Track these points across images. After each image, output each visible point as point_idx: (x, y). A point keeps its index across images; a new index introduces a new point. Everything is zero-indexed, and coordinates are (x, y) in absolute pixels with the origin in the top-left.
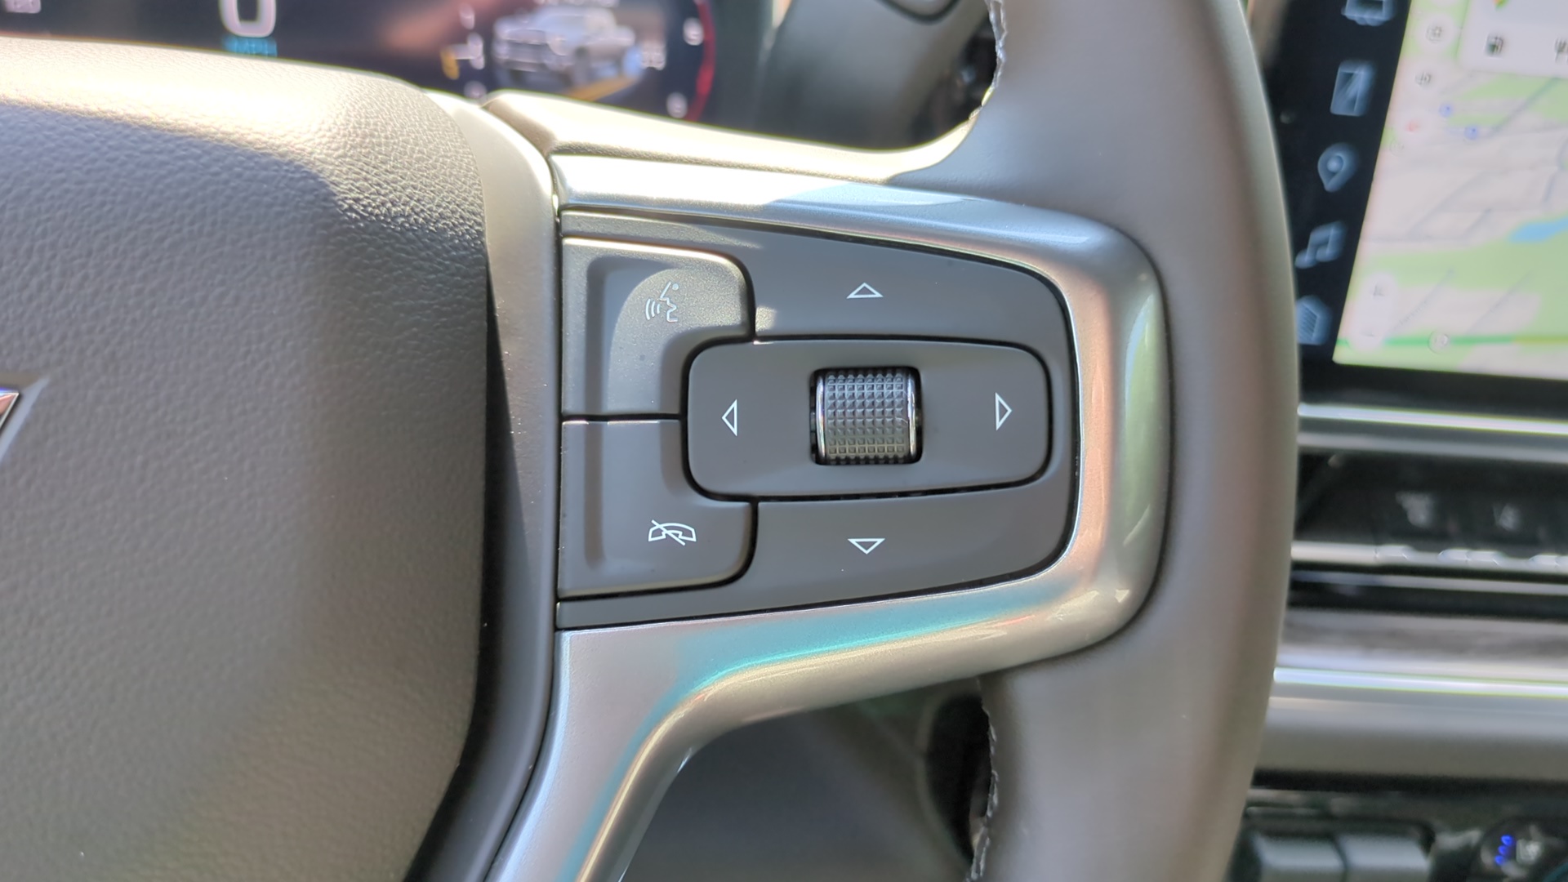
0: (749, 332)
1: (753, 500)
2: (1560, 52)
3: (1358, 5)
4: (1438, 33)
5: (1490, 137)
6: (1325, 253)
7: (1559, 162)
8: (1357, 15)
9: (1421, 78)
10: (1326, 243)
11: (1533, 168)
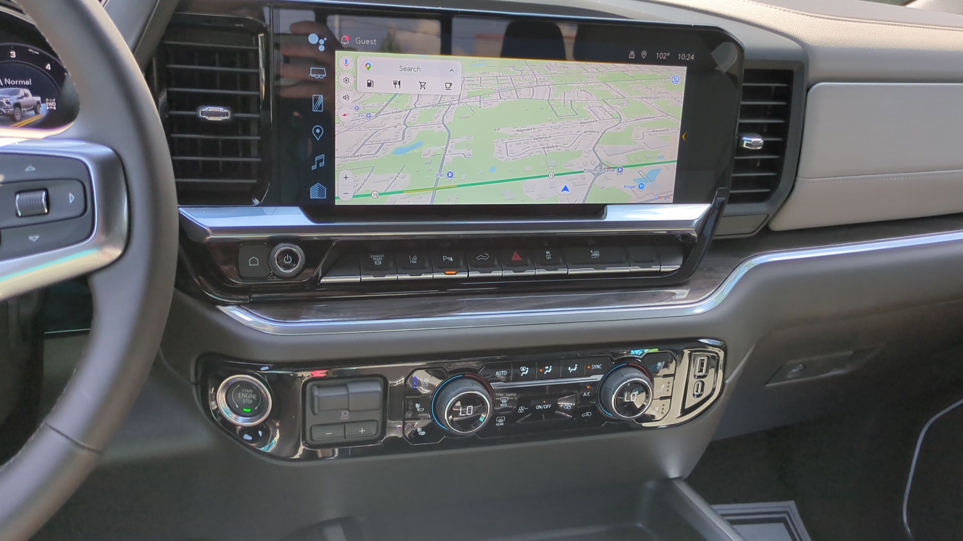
2: (395, 84)
3: (314, 72)
4: (346, 80)
5: (376, 116)
6: (322, 164)
7: (405, 124)
8: (315, 76)
9: (345, 97)
10: (321, 160)
11: (396, 127)
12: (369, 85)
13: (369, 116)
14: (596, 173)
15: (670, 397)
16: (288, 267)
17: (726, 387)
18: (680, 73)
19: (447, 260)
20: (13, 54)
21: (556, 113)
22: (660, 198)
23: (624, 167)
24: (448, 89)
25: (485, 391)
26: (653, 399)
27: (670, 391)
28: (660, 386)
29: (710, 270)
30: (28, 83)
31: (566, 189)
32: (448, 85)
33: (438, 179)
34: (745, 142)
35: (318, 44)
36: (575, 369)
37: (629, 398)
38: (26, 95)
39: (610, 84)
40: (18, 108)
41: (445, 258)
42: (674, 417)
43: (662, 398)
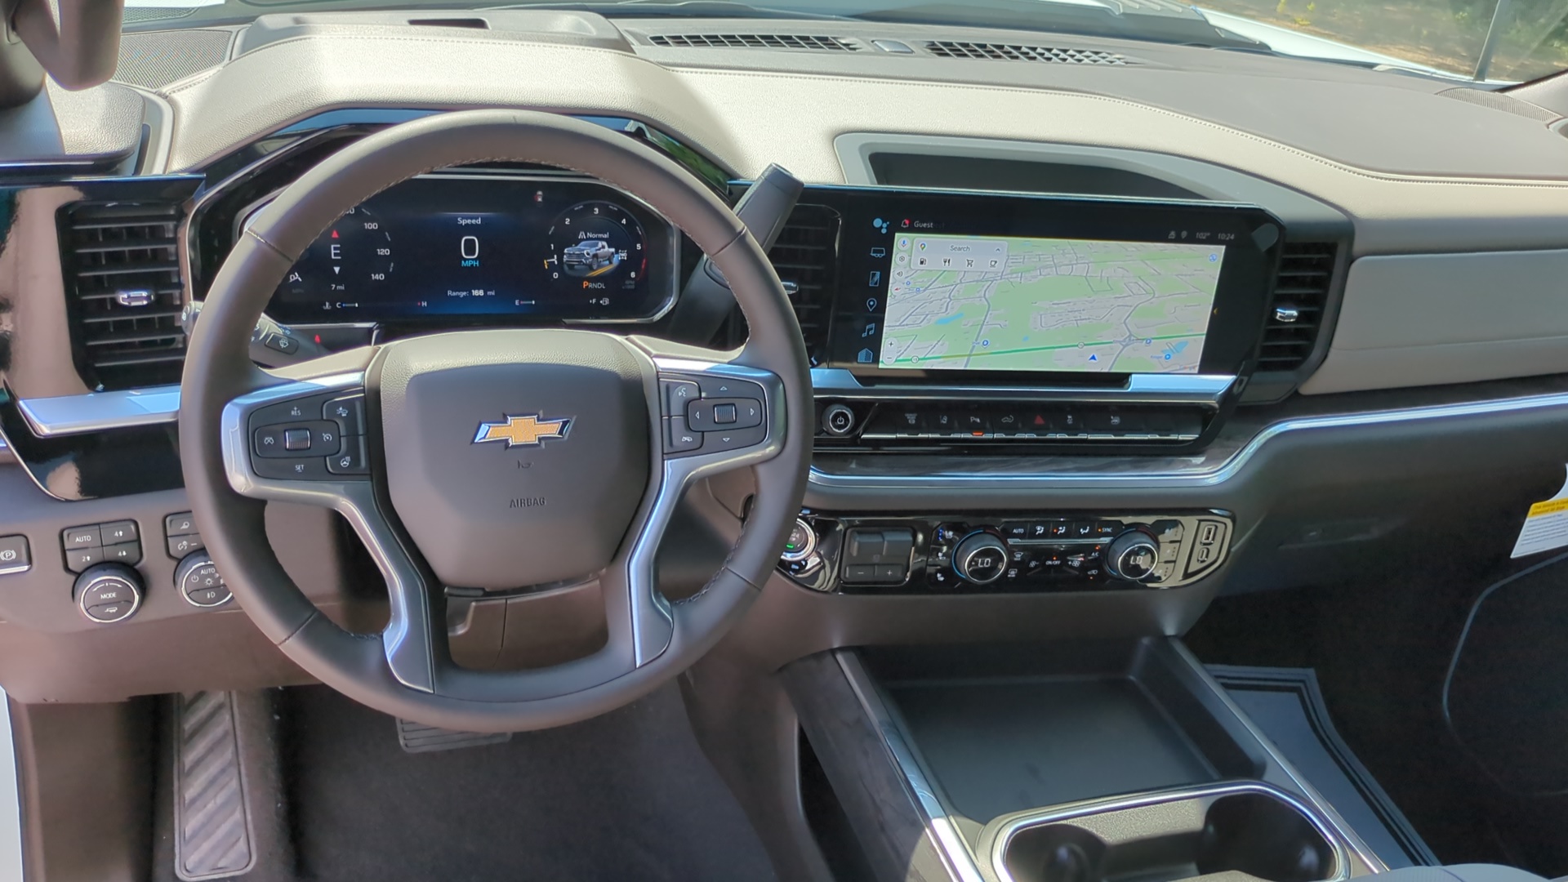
0: (700, 397)
1: (703, 432)
2: (945, 262)
3: (875, 252)
4: (902, 259)
5: (924, 291)
6: (871, 333)
7: (949, 297)
8: (874, 255)
9: (899, 274)
10: (872, 329)
11: (941, 300)
12: (922, 263)
13: (918, 290)
14: (1124, 344)
15: (1174, 562)
16: (840, 427)
17: (1231, 555)
18: (1220, 251)
19: (974, 421)
20: (597, 210)
21: (1092, 289)
22: (1185, 368)
23: (1153, 339)
24: (993, 266)
25: (1003, 547)
26: (1158, 562)
27: (1175, 554)
28: (1167, 551)
29: (1229, 438)
30: (606, 236)
31: (1093, 358)
32: (993, 263)
33: (974, 346)
34: (1279, 314)
35: (881, 227)
36: (1087, 531)
37: (1135, 560)
38: (603, 247)
39: (1147, 262)
40: (595, 259)
41: (972, 419)
42: (1176, 580)
43: (1166, 562)
